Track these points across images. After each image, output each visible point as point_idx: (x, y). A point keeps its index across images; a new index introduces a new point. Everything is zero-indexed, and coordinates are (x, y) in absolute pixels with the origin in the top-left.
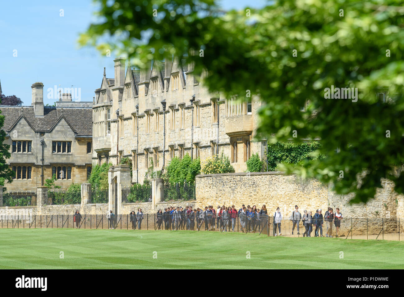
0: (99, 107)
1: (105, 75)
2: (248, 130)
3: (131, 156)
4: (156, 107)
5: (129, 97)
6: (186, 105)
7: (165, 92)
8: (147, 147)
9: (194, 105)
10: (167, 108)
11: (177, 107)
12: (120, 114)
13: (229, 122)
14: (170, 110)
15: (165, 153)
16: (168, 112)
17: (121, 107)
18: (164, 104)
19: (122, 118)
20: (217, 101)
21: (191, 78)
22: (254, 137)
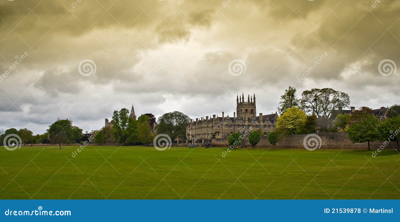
4: (199, 127)
5: (194, 125)
6: (206, 127)
7: (201, 125)
8: (198, 134)
11: (204, 127)
13: (215, 130)
17: (192, 127)
18: (201, 127)
19: (192, 129)
20: (212, 126)
21: (207, 123)
22: (220, 132)
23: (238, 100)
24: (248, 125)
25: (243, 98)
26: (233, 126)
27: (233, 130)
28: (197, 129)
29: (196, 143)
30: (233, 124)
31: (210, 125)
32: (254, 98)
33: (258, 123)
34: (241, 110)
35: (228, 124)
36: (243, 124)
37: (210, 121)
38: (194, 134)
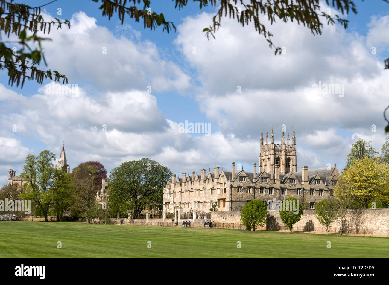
0: (167, 189)
2: (225, 198)
4: (189, 190)
5: (178, 186)
6: (201, 190)
7: (192, 185)
8: (185, 202)
9: (204, 190)
10: (193, 190)
11: (197, 190)
12: (174, 191)
13: (218, 196)
17: (175, 189)
18: (192, 189)
20: (213, 189)
21: (202, 182)
22: (227, 200)
23: (262, 140)
24: (281, 187)
25: (273, 137)
26: (252, 189)
27: (251, 196)
28: (184, 193)
29: (181, 218)
30: (252, 185)
31: (209, 186)
32: (294, 138)
33: (298, 185)
34: (269, 158)
35: (242, 185)
36: (271, 186)
37: (208, 178)
38: (178, 203)
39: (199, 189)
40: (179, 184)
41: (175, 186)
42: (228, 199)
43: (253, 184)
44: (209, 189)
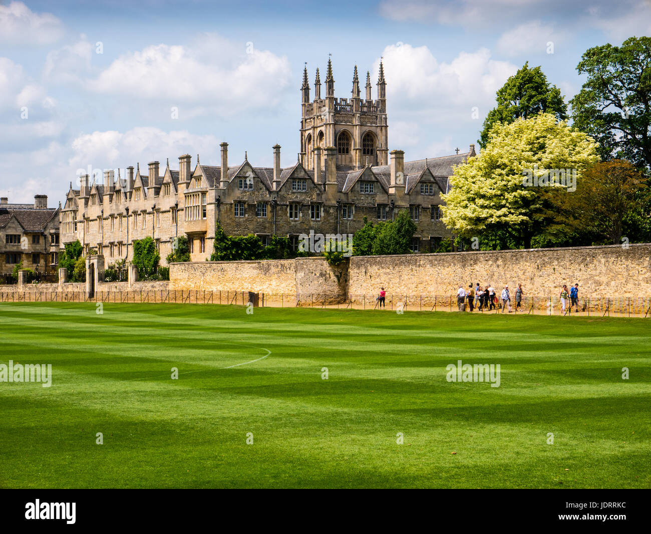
0: (68, 211)
1: (71, 188)
2: (204, 230)
3: (96, 247)
4: (119, 212)
5: (94, 203)
6: (148, 211)
7: (128, 202)
8: (112, 241)
9: (155, 212)
10: (130, 213)
11: (139, 212)
12: (86, 216)
13: (188, 225)
14: (133, 215)
15: (129, 246)
16: (131, 216)
17: (87, 211)
18: (127, 210)
19: (88, 220)
20: (175, 209)
21: (152, 192)
22: (209, 235)
23: (306, 89)
24: (339, 202)
25: (330, 82)
26: (269, 208)
27: (267, 225)
28: (110, 220)
30: (269, 198)
31: (166, 202)
32: (382, 84)
33: (381, 195)
34: (321, 134)
35: (245, 199)
36: (315, 200)
37: (165, 182)
38: (96, 245)
39: (143, 209)
40: (97, 199)
41: (86, 204)
42: (211, 233)
43: (273, 196)
44: (168, 209)
